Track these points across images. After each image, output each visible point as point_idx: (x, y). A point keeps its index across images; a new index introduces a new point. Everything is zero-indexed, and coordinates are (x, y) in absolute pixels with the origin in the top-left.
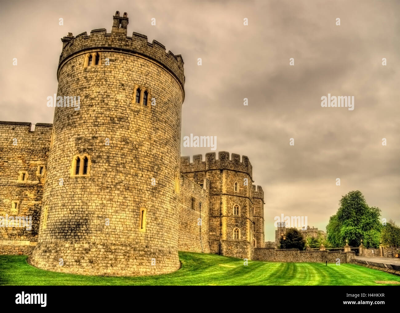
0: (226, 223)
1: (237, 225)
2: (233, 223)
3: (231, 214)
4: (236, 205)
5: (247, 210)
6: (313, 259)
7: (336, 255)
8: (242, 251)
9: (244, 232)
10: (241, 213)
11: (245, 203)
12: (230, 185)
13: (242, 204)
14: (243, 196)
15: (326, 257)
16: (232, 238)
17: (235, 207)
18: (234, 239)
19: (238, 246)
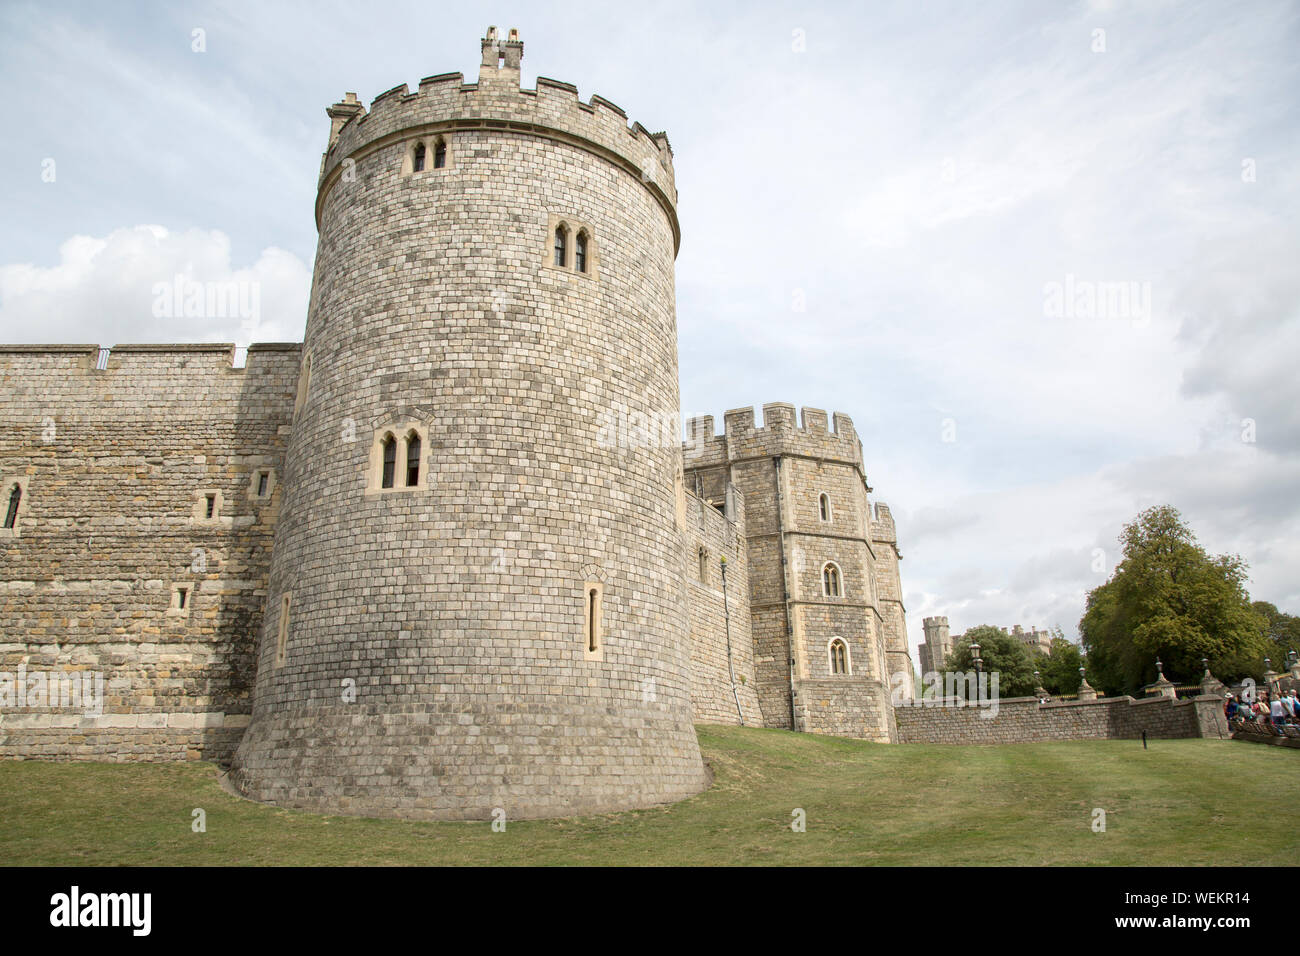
0: (803, 623)
1: (837, 630)
2: (824, 623)
3: (815, 594)
4: (830, 566)
5: (862, 580)
7: (1160, 711)
8: (862, 715)
9: (861, 651)
10: (846, 588)
11: (856, 556)
12: (806, 503)
13: (847, 561)
14: (849, 535)
15: (1126, 721)
16: (826, 673)
17: (826, 572)
18: (831, 673)
19: (848, 698)
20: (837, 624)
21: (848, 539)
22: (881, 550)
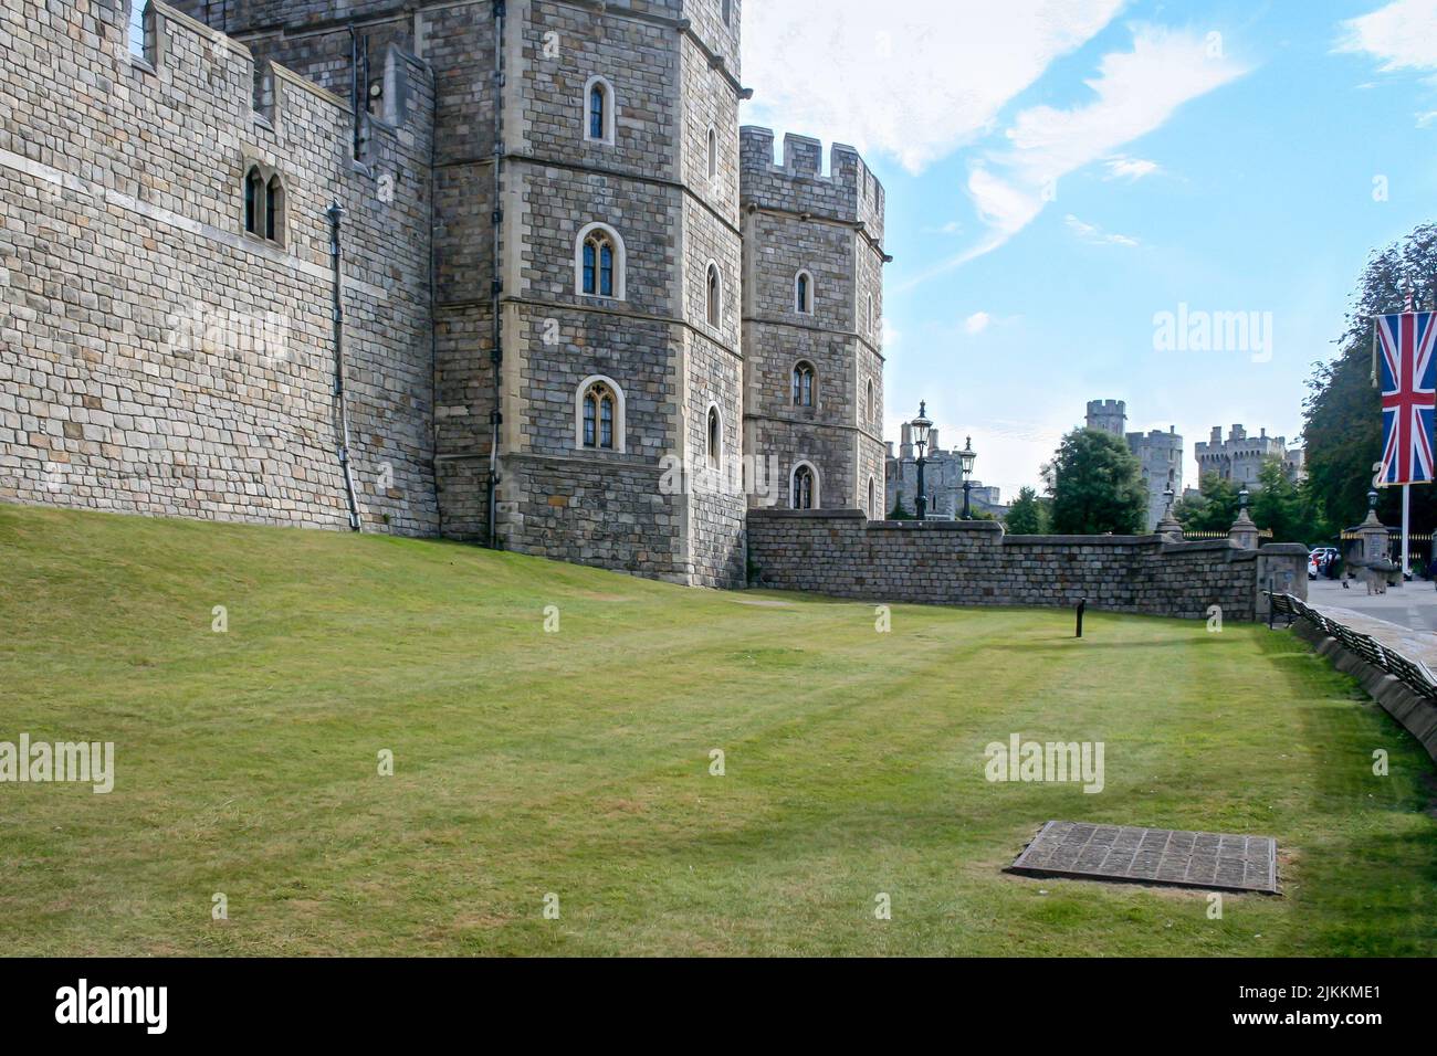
0: (526, 345)
1: (600, 364)
2: (573, 348)
3: (558, 289)
4: (598, 234)
6: (1078, 586)
7: (1207, 568)
8: (638, 529)
9: (651, 407)
10: (629, 280)
11: (660, 218)
12: (556, 97)
13: (639, 226)
14: (648, 173)
15: (1150, 580)
16: (567, 444)
17: (589, 246)
18: (579, 445)
19: (610, 495)
20: (602, 352)
21: (645, 180)
22: (833, 237)
